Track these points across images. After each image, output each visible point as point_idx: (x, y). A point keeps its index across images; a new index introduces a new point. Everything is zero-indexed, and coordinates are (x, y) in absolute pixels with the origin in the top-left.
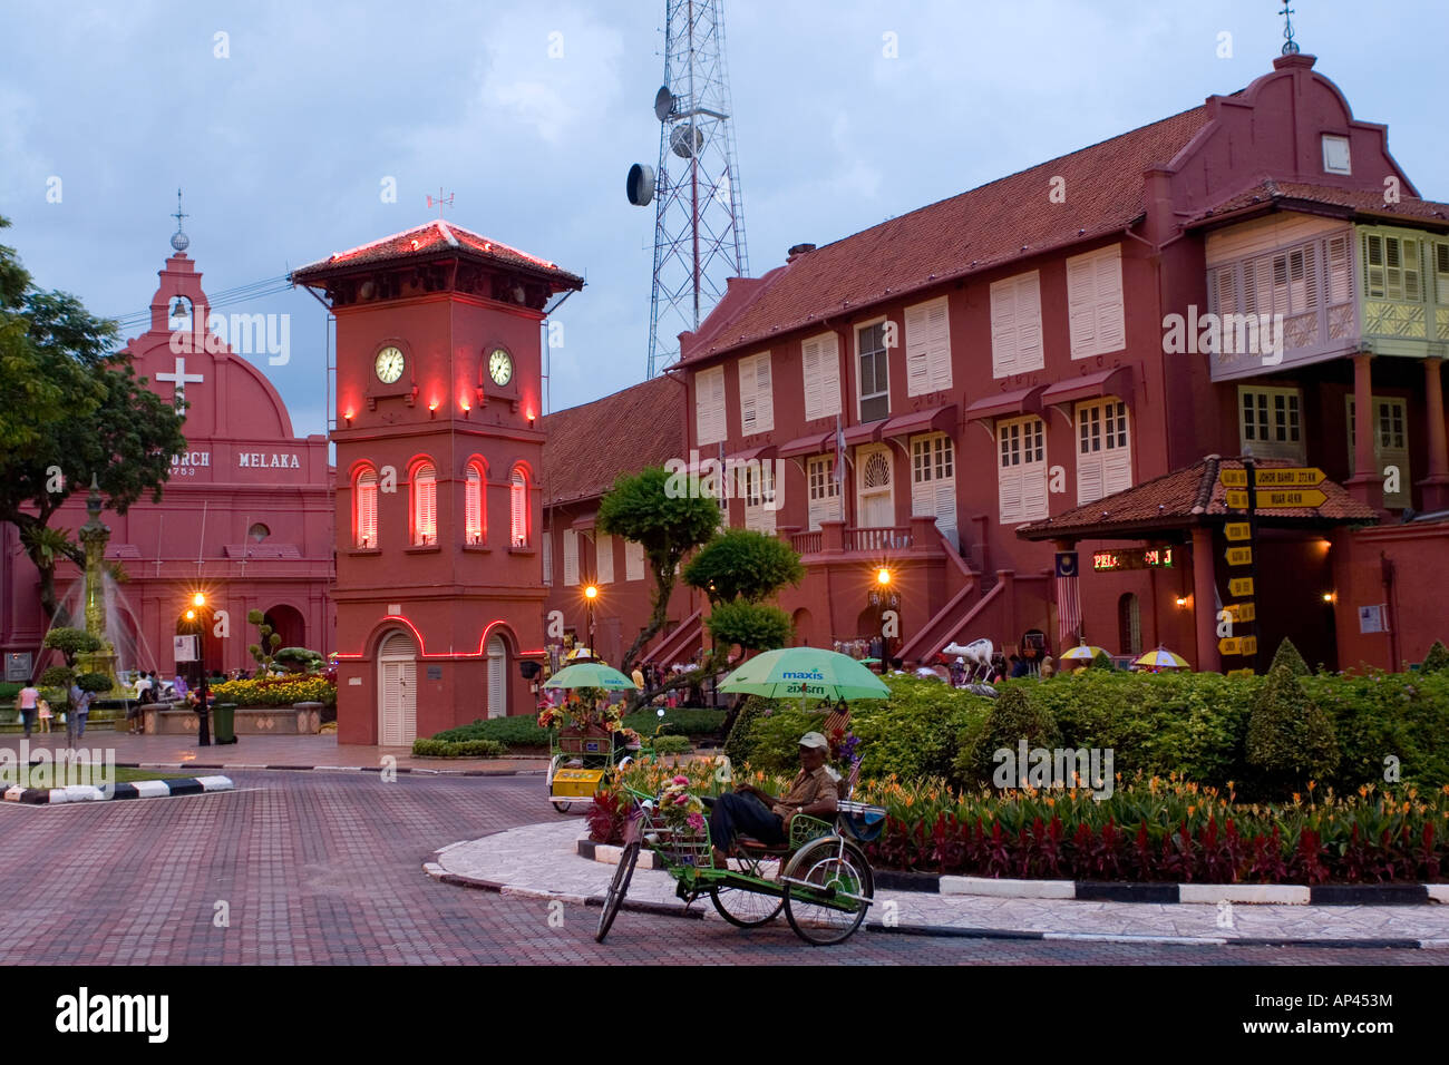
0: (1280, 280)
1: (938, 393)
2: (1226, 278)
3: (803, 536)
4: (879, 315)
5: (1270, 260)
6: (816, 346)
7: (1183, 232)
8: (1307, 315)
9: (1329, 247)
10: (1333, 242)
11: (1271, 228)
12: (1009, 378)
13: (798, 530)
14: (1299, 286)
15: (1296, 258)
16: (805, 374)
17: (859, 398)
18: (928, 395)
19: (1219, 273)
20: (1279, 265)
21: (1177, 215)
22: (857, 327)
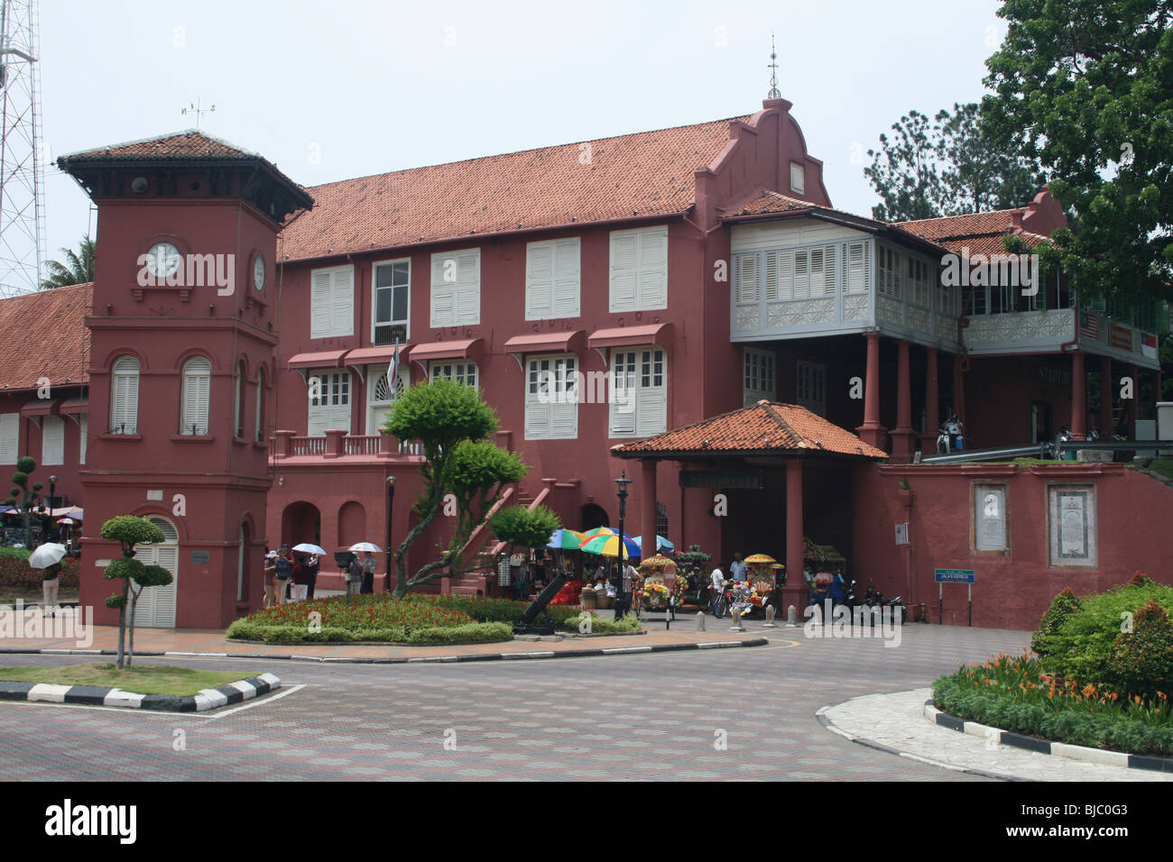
0: (801, 269)
1: (464, 327)
2: (748, 264)
3: (302, 440)
4: (404, 256)
5: (793, 255)
6: (328, 275)
7: (720, 223)
8: (825, 299)
9: (848, 250)
10: (852, 247)
11: (797, 230)
12: (542, 321)
13: (294, 435)
14: (819, 277)
15: (817, 255)
16: (312, 298)
17: (374, 324)
18: (452, 328)
19: (742, 259)
20: (801, 258)
21: (717, 209)
22: (375, 264)
